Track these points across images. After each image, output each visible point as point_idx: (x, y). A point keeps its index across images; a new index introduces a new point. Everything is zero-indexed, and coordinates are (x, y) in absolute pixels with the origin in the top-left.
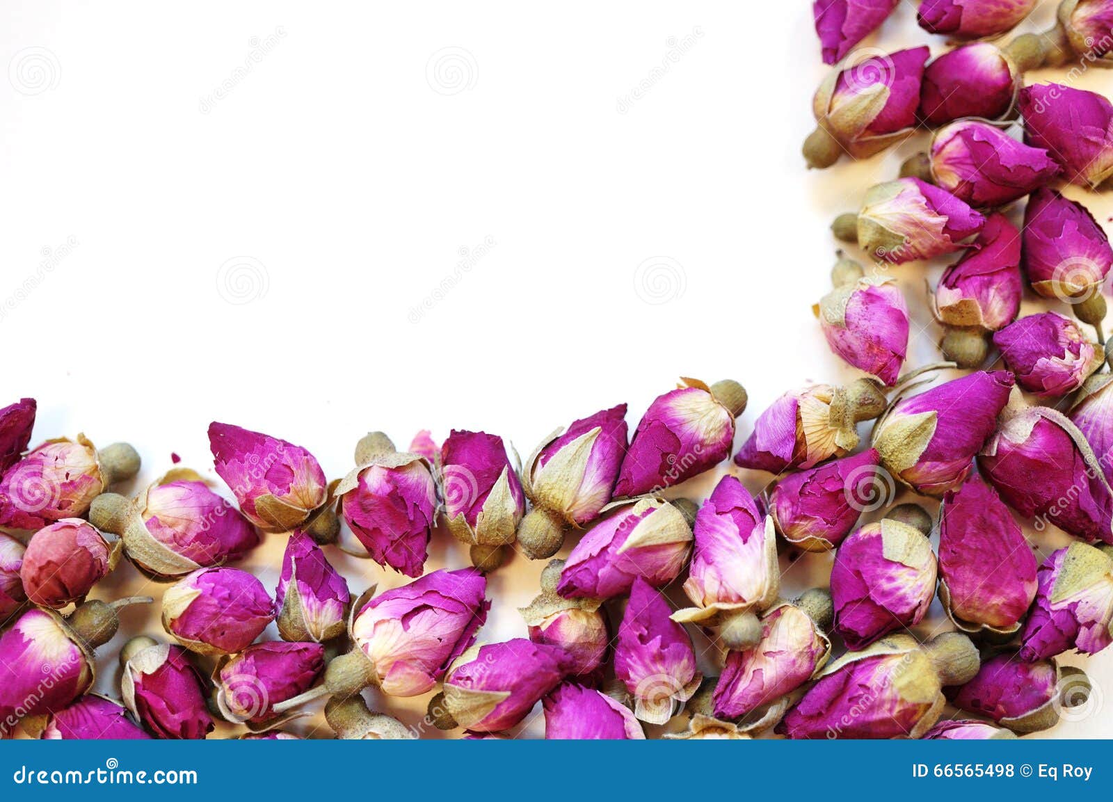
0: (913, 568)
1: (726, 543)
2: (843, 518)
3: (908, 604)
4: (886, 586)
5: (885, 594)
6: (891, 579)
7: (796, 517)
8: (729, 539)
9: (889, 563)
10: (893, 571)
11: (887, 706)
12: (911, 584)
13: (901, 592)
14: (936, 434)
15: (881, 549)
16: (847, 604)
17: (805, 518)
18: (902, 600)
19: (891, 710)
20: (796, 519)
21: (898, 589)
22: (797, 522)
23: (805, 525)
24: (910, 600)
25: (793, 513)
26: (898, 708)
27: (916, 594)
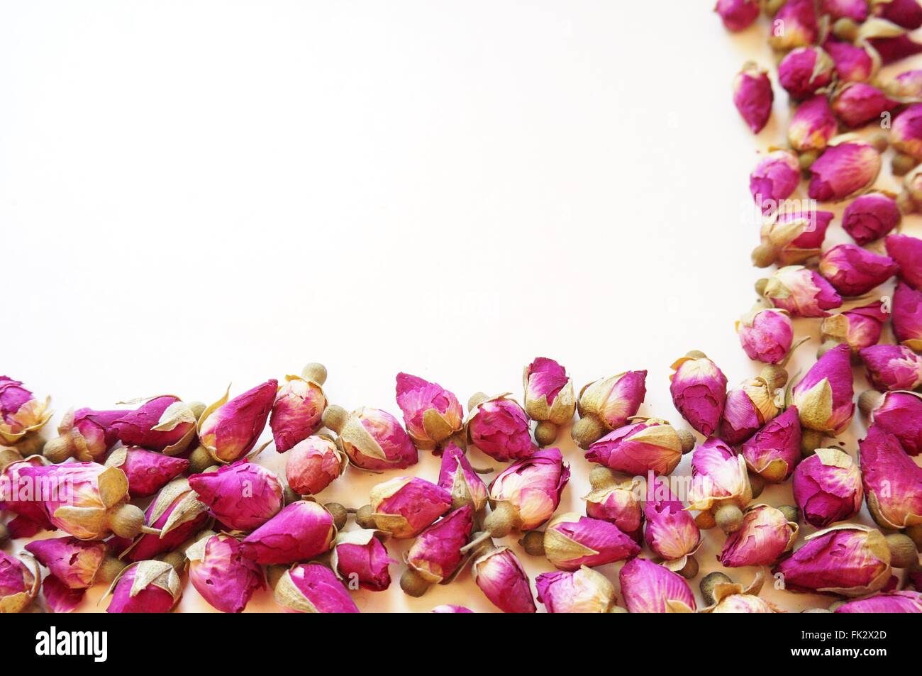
0: (843, 468)
1: (714, 461)
2: (788, 446)
3: (847, 491)
4: (830, 481)
5: (831, 486)
6: (832, 477)
7: (758, 454)
8: (717, 459)
9: (827, 467)
10: (831, 472)
11: (857, 561)
12: (845, 478)
13: (841, 483)
14: (834, 391)
15: (820, 461)
16: (809, 499)
17: (763, 452)
18: (843, 488)
19: (859, 564)
20: (759, 455)
21: (838, 482)
22: (760, 457)
23: (766, 457)
24: (848, 488)
25: (756, 453)
26: (864, 564)
27: (851, 485)
